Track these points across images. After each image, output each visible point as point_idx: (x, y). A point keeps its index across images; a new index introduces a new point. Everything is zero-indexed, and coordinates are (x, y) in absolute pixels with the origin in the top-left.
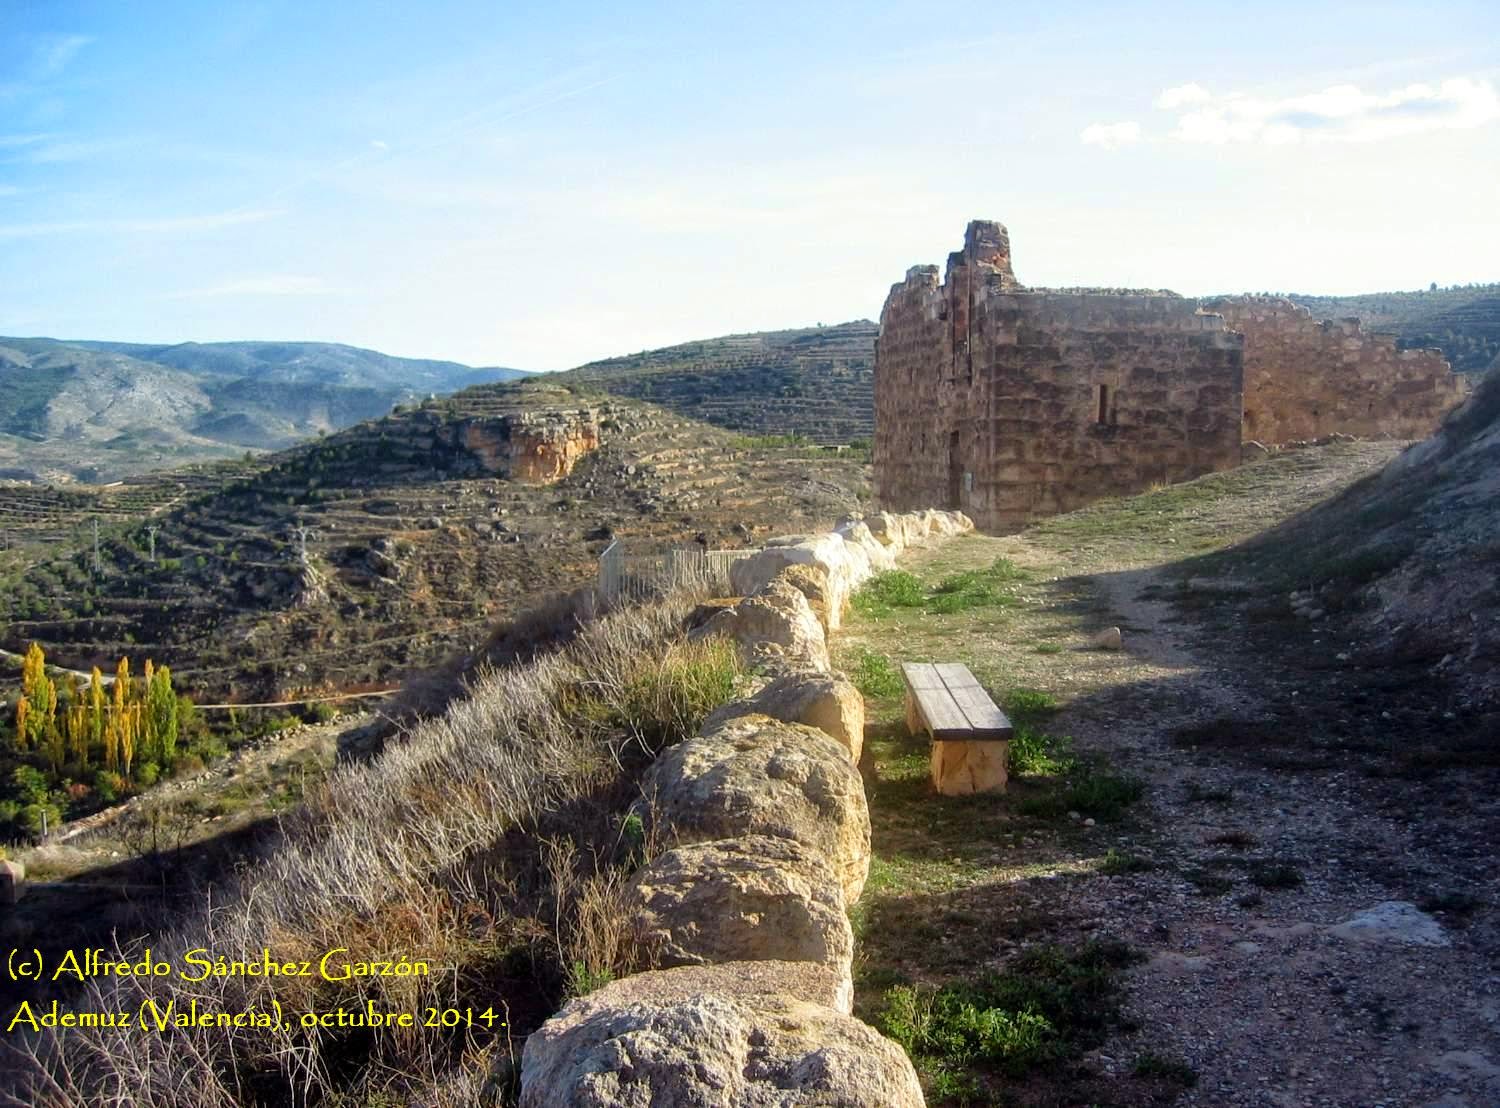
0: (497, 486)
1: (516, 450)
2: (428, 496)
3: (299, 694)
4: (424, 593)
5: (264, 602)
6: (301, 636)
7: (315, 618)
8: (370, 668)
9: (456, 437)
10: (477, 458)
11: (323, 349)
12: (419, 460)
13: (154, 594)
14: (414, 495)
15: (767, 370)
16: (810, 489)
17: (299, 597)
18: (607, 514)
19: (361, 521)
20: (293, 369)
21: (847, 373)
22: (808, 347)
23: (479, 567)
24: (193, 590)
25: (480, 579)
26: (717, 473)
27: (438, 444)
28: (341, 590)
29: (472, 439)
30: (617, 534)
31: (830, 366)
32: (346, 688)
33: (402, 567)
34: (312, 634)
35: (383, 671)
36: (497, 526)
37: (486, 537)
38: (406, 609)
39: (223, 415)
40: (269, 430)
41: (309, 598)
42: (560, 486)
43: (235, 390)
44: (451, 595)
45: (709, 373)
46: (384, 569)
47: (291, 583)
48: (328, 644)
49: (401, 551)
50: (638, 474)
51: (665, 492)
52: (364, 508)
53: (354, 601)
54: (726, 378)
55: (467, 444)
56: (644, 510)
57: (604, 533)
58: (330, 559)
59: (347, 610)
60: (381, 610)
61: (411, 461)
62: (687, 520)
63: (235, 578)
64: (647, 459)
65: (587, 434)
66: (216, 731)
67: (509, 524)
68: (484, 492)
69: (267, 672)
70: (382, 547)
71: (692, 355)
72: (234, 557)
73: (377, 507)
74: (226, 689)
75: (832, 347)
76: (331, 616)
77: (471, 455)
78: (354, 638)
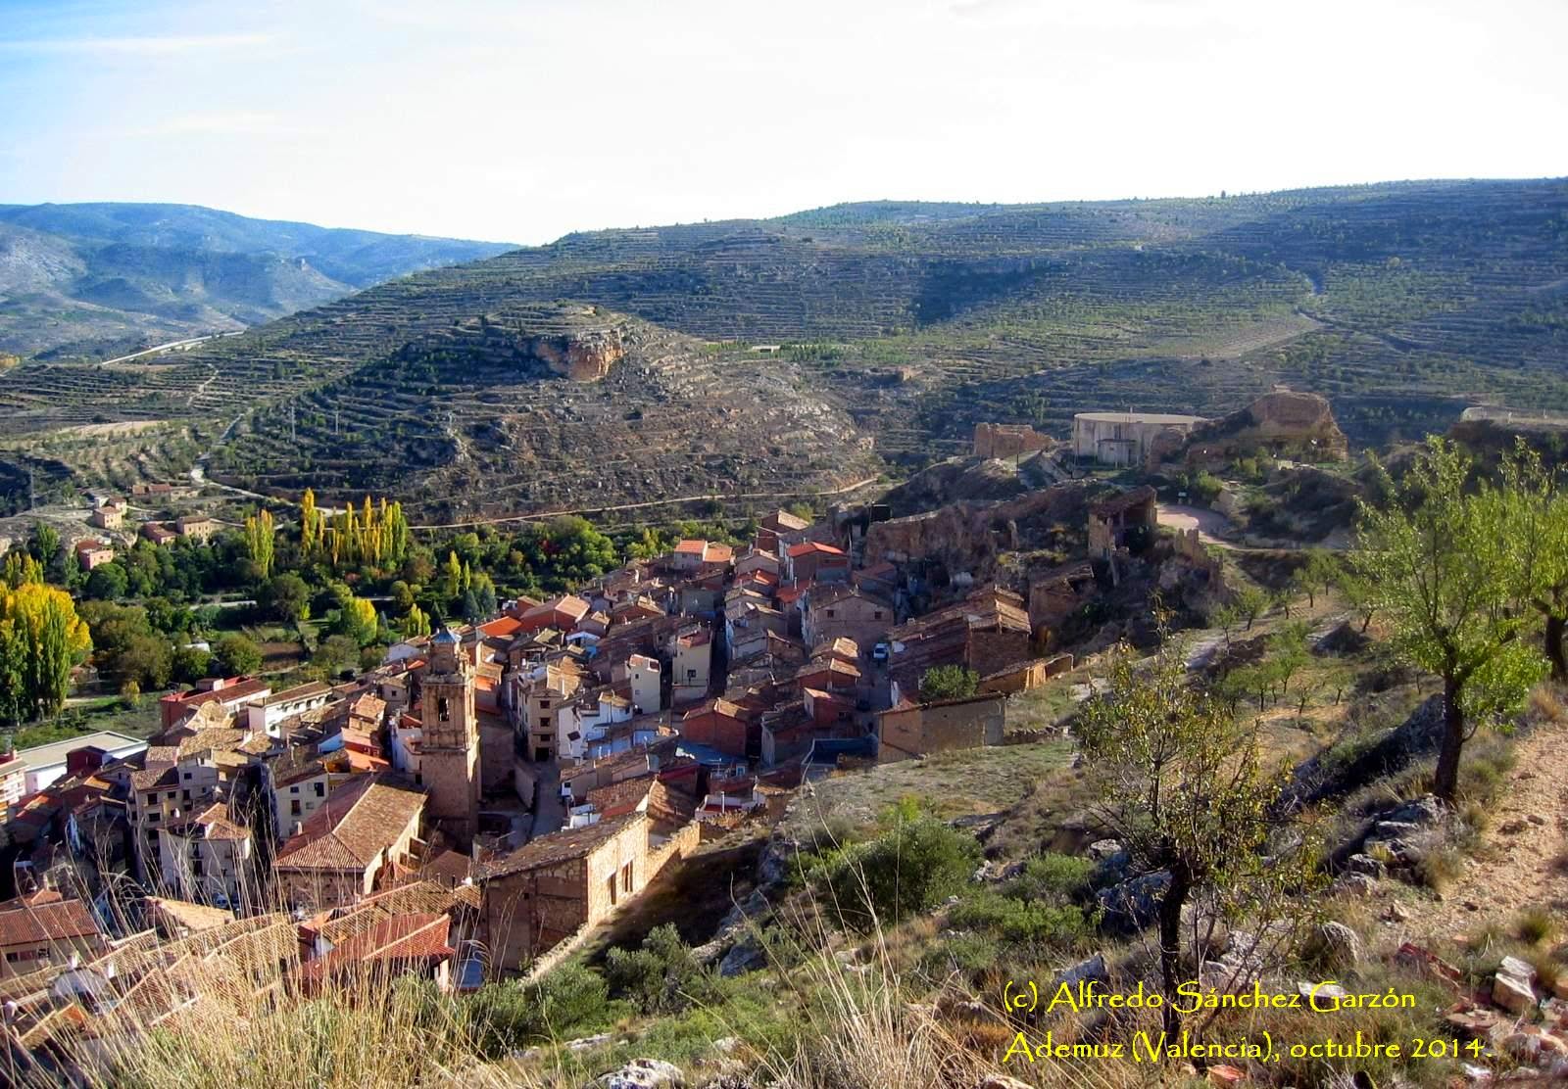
0: (561, 383)
1: (572, 358)
2: (518, 390)
3: (466, 520)
4: (530, 455)
5: (429, 462)
6: (458, 483)
7: (465, 471)
8: (508, 502)
9: (530, 348)
10: (545, 364)
11: (179, 210)
12: (506, 365)
13: (350, 456)
14: (510, 391)
15: (682, 272)
16: (761, 382)
17: (453, 458)
18: (636, 402)
19: (479, 408)
20: (155, 231)
21: (748, 276)
22: (713, 252)
23: (562, 438)
24: (378, 454)
25: (564, 446)
26: (700, 372)
27: (517, 354)
28: (478, 454)
29: (542, 350)
30: (645, 415)
31: (734, 269)
32: (495, 515)
33: (513, 437)
34: (465, 482)
35: (517, 504)
36: (567, 410)
37: (563, 418)
38: (521, 465)
39: (101, 279)
40: (150, 295)
41: (460, 458)
42: (602, 382)
43: (110, 254)
44: (549, 457)
45: (635, 273)
46: (502, 440)
47: (446, 449)
48: (477, 489)
49: (511, 427)
50: (652, 373)
51: (671, 387)
52: (477, 398)
53: (487, 461)
54: (648, 278)
55: (537, 354)
56: (660, 399)
57: (637, 415)
58: (466, 434)
59: (484, 467)
60: (506, 466)
61: (501, 365)
62: (688, 406)
63: (404, 445)
64: (655, 364)
65: (616, 347)
66: (422, 543)
67: (575, 408)
68: (554, 387)
69: (444, 506)
70: (499, 425)
71: (600, 248)
72: (399, 431)
73: (486, 398)
74: (420, 517)
75: (733, 252)
76: (474, 470)
77: (541, 361)
78: (492, 484)
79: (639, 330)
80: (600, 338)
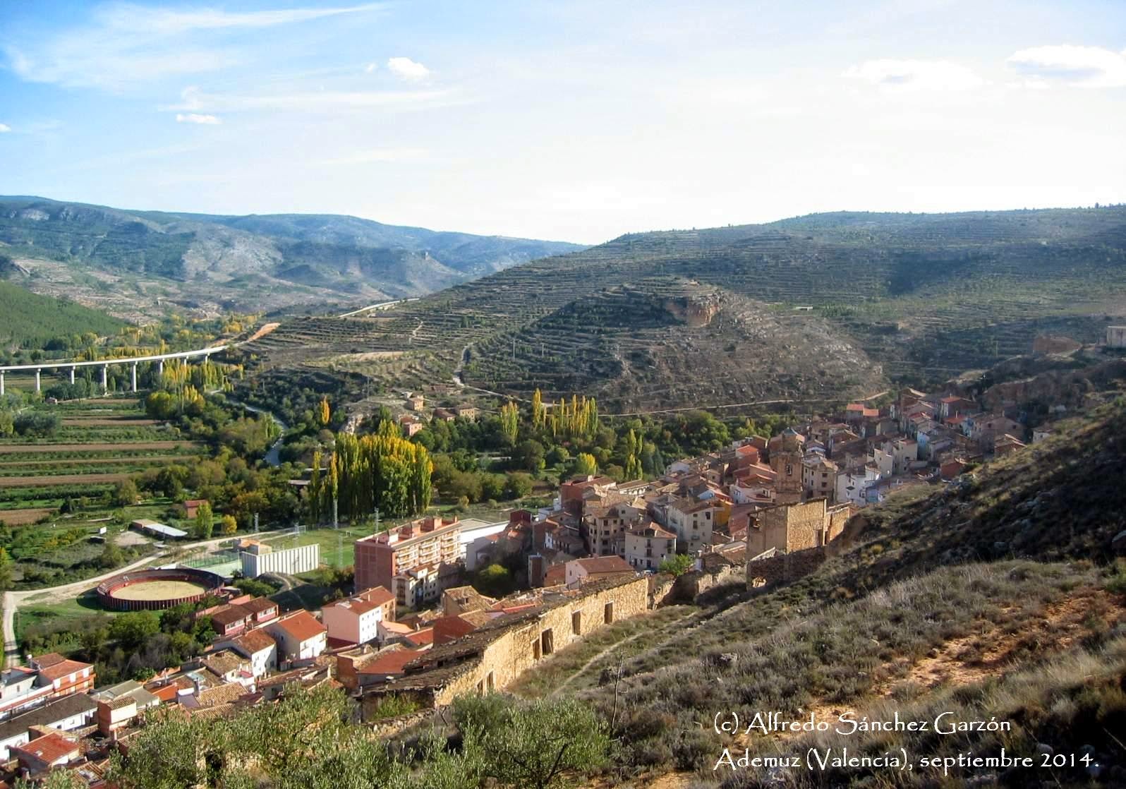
0: (683, 327)
1: (689, 311)
2: (657, 332)
3: (631, 411)
4: (667, 372)
5: (605, 375)
6: (624, 389)
7: (628, 381)
8: (656, 401)
9: (661, 305)
10: (672, 315)
11: (339, 219)
12: (647, 316)
13: (554, 371)
14: (650, 332)
15: (727, 260)
16: (807, 329)
17: (620, 374)
18: (731, 340)
19: (633, 342)
20: (323, 233)
21: (773, 262)
22: (746, 246)
23: (687, 362)
24: (572, 370)
25: (688, 367)
26: (768, 322)
27: (653, 308)
28: (635, 371)
29: (669, 306)
30: (738, 349)
31: (761, 258)
32: (649, 409)
33: (657, 360)
34: (629, 388)
35: (662, 403)
36: (689, 345)
37: (685, 349)
38: (663, 379)
39: (293, 266)
40: (326, 276)
41: (624, 373)
42: (708, 327)
43: (299, 249)
44: (680, 374)
45: (693, 260)
46: (650, 362)
47: (615, 368)
48: (636, 392)
49: (655, 355)
50: (739, 322)
51: (752, 331)
52: (631, 336)
53: (641, 375)
54: (704, 263)
55: (667, 309)
56: (746, 339)
57: (732, 348)
58: (627, 358)
59: (639, 379)
60: (653, 379)
61: (642, 315)
62: (764, 343)
63: (588, 364)
64: (740, 316)
65: (716, 305)
66: (606, 425)
67: (693, 343)
68: (678, 330)
69: (617, 402)
70: (648, 353)
72: (584, 356)
73: (636, 336)
74: (603, 409)
75: (760, 246)
76: (633, 380)
77: (669, 313)
78: (645, 390)
79: (727, 294)
80: (707, 299)
